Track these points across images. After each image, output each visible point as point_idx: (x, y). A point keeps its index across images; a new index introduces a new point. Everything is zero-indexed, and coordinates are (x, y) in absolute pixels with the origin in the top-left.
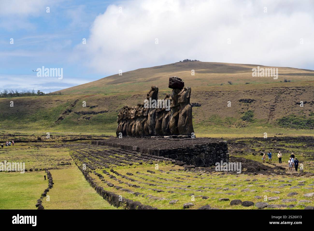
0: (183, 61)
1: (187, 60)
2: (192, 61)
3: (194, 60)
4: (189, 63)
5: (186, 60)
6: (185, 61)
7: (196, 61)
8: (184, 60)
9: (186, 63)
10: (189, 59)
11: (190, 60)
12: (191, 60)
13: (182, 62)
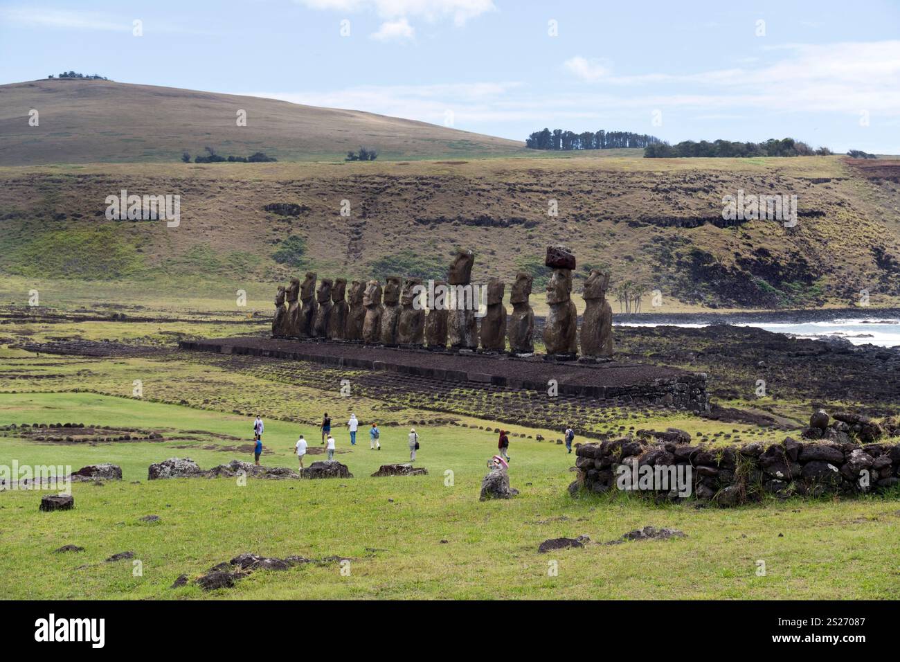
0: (61, 75)
1: (72, 73)
2: (87, 77)
3: (91, 74)
4: (77, 83)
5: (68, 73)
6: (64, 77)
7: (96, 77)
8: (63, 73)
9: (68, 83)
10: (77, 72)
11: (80, 76)
12: (84, 76)
13: (57, 79)
